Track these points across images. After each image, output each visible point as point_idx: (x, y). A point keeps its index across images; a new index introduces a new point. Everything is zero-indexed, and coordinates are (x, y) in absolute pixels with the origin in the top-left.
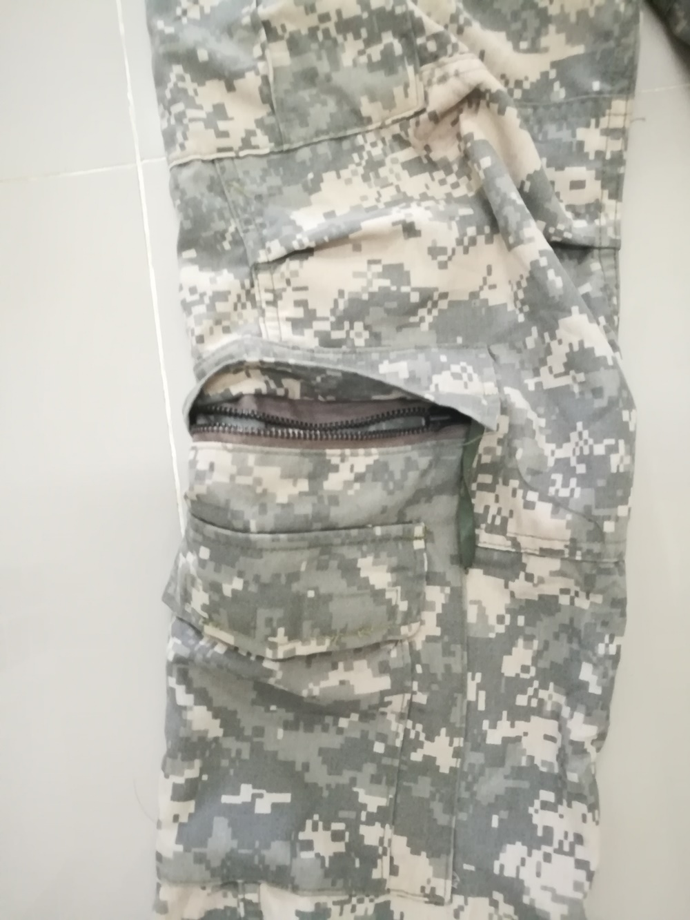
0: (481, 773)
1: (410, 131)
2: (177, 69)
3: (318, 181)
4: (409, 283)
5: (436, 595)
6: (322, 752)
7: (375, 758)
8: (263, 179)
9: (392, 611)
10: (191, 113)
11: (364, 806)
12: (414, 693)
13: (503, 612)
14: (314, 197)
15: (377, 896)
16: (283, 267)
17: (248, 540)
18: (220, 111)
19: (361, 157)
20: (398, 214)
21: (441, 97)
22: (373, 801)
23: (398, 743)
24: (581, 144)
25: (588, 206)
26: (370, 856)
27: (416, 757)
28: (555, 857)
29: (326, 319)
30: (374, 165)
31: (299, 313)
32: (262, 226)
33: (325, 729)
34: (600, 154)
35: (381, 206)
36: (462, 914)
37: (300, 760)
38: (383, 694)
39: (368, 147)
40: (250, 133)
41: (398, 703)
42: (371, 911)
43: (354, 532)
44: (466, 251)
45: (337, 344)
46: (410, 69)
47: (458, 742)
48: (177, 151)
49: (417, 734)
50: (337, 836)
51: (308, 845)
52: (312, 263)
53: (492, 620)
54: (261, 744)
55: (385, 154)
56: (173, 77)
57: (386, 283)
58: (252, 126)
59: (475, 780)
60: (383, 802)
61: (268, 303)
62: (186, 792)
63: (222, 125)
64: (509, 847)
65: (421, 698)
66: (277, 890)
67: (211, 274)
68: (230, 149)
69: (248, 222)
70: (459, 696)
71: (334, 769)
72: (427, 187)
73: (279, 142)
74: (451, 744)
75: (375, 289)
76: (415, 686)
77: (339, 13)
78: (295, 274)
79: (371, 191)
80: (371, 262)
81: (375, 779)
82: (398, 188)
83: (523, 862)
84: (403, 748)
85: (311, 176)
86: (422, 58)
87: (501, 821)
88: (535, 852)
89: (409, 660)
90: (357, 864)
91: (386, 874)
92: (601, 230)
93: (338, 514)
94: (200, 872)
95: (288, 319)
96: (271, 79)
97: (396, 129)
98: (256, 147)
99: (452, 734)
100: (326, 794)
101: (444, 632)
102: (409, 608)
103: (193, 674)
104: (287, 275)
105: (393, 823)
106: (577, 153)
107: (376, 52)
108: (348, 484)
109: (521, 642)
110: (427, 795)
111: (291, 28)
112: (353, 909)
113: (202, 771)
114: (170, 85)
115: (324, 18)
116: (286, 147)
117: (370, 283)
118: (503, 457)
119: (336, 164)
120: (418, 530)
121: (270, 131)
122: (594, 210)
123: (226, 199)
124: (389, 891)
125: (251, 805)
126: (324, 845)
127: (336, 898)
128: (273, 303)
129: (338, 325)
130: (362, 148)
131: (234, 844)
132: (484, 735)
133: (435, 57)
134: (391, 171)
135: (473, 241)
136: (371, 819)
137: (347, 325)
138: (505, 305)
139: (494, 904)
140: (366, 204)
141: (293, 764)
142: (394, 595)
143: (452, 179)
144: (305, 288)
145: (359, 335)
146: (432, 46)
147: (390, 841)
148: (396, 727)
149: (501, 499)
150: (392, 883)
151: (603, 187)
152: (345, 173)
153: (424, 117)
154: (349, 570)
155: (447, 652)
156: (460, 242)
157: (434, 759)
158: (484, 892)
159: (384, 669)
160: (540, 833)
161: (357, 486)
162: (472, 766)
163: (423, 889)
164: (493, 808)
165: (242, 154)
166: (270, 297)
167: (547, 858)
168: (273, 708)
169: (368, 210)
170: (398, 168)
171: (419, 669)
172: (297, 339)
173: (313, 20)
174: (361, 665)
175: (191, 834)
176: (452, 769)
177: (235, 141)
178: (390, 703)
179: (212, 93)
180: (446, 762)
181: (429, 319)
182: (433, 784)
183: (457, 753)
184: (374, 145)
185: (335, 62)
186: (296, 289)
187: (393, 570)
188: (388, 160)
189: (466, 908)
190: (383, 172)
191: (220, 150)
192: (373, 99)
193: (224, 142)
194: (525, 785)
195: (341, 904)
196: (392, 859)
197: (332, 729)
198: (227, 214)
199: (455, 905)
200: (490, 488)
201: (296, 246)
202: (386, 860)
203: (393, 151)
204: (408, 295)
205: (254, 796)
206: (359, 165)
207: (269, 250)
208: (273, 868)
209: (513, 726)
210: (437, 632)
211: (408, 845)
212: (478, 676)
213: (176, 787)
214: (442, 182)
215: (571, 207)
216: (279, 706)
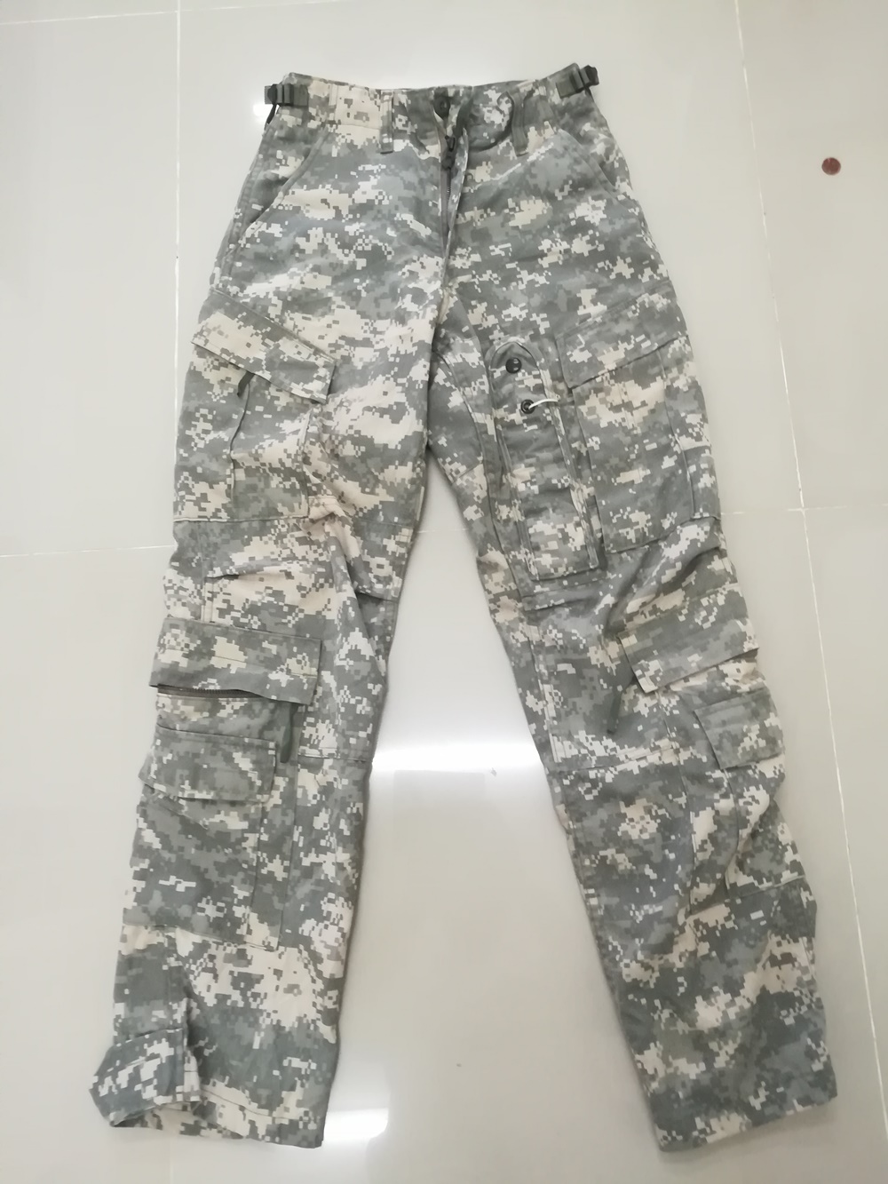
0: (299, 881)
1: (301, 524)
2: (186, 474)
3: (250, 540)
4: (283, 602)
5: (281, 782)
6: (216, 863)
7: (244, 870)
8: (220, 535)
9: (251, 784)
10: (188, 497)
11: (236, 896)
12: (261, 834)
13: (316, 793)
14: (246, 548)
15: (239, 944)
16: (220, 582)
17: (175, 734)
18: (204, 497)
19: (275, 531)
20: (285, 566)
21: (316, 513)
22: (241, 893)
23: (254, 865)
24: (385, 547)
25: (385, 577)
26: (237, 923)
27: (264, 871)
28: (331, 927)
29: (239, 611)
30: (281, 536)
31: (224, 606)
32: (214, 558)
33: (218, 851)
34: (394, 553)
35: (280, 559)
36: (283, 956)
37: (203, 866)
38: (244, 831)
39: (280, 527)
40: (218, 510)
41: (252, 839)
42: (234, 952)
43: (232, 738)
44: (317, 590)
45: (243, 625)
46: (303, 496)
47: (287, 863)
48: (178, 515)
49: (264, 859)
50: (219, 909)
51: (203, 910)
52: (235, 582)
53: (310, 797)
54: (182, 855)
55: (288, 532)
56: (182, 478)
57: (272, 599)
58: (220, 507)
59: (296, 885)
60: (247, 894)
61: (209, 599)
62: (140, 875)
63: (203, 505)
64: (307, 921)
65: (265, 838)
66: (184, 931)
67: (183, 578)
68: (206, 517)
69: (207, 556)
70: (288, 838)
71: (222, 874)
72: (307, 553)
73: (232, 518)
74: (282, 864)
75: (265, 601)
76: (262, 830)
77: (270, 464)
78: (225, 586)
79: (277, 550)
80: (267, 588)
81: (244, 881)
82: (291, 550)
83: (313, 928)
84: (257, 866)
85: (246, 537)
86: (309, 492)
87: (305, 908)
88: (320, 924)
89: (260, 816)
90: (229, 924)
91: (244, 933)
92: (388, 591)
93: (225, 728)
94: (144, 917)
95: (217, 609)
96: (232, 487)
97: (294, 521)
98: (221, 518)
99: (283, 859)
100: (216, 886)
101: (283, 802)
102: (263, 784)
103: (150, 812)
104: (221, 586)
105: (251, 906)
106: (382, 551)
107: (288, 484)
108: (230, 715)
109: (324, 810)
110: (270, 893)
111: (246, 464)
112: (225, 949)
113: (150, 866)
114: (180, 482)
115: (264, 464)
116: (236, 520)
117: (263, 598)
118: (319, 709)
119: (262, 532)
120: (272, 745)
121: (228, 511)
122: (388, 580)
123: (197, 542)
124: (245, 943)
125: (173, 887)
126: (211, 911)
127: (215, 940)
128: (211, 599)
129: (244, 616)
130: (277, 526)
131: (163, 904)
132: (301, 860)
133: (315, 494)
134: (289, 541)
135: (322, 586)
136: (240, 903)
137: (250, 616)
138: (333, 620)
139: (300, 952)
140: (273, 557)
141: (199, 867)
142: (254, 776)
143: (320, 551)
144: (229, 594)
145: (255, 623)
146: (314, 489)
147: (248, 915)
148: (253, 856)
149: (319, 731)
150: (248, 938)
151: (393, 570)
152: (265, 538)
153: (307, 520)
154: (229, 759)
155: (284, 814)
156: (314, 585)
157: (273, 873)
158: (295, 945)
159: (246, 817)
160: (325, 915)
161: (235, 716)
162: (294, 877)
163: (264, 942)
164: (302, 901)
165: (211, 520)
166: (210, 595)
167: (326, 927)
168: (190, 836)
169: (273, 560)
170: (293, 540)
171: (265, 821)
172: (220, 621)
173: (258, 464)
174: (234, 814)
175: (142, 898)
176: (283, 879)
177: (209, 513)
178: (247, 838)
179: (201, 488)
180: (280, 875)
181: (293, 622)
182: (273, 887)
183: (286, 869)
184: (283, 526)
185: (267, 485)
186: (224, 594)
187: (254, 762)
188: (288, 535)
189: (286, 953)
190: (285, 540)
191: (200, 517)
192: (284, 505)
193: (202, 513)
194: (321, 889)
195: (218, 944)
196: (249, 926)
197: (221, 853)
198: (196, 550)
199: (279, 952)
200: (313, 725)
201: (228, 572)
202: (245, 925)
203: (292, 531)
204: (282, 607)
205: (177, 882)
206: (273, 535)
207: (214, 572)
208: (182, 919)
209: (317, 857)
210: (279, 802)
211: (258, 918)
212: (300, 828)
213: (136, 872)
214: (315, 552)
215: (376, 577)
216: (193, 835)
